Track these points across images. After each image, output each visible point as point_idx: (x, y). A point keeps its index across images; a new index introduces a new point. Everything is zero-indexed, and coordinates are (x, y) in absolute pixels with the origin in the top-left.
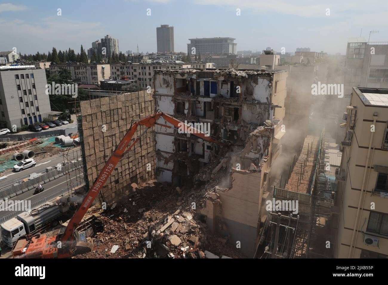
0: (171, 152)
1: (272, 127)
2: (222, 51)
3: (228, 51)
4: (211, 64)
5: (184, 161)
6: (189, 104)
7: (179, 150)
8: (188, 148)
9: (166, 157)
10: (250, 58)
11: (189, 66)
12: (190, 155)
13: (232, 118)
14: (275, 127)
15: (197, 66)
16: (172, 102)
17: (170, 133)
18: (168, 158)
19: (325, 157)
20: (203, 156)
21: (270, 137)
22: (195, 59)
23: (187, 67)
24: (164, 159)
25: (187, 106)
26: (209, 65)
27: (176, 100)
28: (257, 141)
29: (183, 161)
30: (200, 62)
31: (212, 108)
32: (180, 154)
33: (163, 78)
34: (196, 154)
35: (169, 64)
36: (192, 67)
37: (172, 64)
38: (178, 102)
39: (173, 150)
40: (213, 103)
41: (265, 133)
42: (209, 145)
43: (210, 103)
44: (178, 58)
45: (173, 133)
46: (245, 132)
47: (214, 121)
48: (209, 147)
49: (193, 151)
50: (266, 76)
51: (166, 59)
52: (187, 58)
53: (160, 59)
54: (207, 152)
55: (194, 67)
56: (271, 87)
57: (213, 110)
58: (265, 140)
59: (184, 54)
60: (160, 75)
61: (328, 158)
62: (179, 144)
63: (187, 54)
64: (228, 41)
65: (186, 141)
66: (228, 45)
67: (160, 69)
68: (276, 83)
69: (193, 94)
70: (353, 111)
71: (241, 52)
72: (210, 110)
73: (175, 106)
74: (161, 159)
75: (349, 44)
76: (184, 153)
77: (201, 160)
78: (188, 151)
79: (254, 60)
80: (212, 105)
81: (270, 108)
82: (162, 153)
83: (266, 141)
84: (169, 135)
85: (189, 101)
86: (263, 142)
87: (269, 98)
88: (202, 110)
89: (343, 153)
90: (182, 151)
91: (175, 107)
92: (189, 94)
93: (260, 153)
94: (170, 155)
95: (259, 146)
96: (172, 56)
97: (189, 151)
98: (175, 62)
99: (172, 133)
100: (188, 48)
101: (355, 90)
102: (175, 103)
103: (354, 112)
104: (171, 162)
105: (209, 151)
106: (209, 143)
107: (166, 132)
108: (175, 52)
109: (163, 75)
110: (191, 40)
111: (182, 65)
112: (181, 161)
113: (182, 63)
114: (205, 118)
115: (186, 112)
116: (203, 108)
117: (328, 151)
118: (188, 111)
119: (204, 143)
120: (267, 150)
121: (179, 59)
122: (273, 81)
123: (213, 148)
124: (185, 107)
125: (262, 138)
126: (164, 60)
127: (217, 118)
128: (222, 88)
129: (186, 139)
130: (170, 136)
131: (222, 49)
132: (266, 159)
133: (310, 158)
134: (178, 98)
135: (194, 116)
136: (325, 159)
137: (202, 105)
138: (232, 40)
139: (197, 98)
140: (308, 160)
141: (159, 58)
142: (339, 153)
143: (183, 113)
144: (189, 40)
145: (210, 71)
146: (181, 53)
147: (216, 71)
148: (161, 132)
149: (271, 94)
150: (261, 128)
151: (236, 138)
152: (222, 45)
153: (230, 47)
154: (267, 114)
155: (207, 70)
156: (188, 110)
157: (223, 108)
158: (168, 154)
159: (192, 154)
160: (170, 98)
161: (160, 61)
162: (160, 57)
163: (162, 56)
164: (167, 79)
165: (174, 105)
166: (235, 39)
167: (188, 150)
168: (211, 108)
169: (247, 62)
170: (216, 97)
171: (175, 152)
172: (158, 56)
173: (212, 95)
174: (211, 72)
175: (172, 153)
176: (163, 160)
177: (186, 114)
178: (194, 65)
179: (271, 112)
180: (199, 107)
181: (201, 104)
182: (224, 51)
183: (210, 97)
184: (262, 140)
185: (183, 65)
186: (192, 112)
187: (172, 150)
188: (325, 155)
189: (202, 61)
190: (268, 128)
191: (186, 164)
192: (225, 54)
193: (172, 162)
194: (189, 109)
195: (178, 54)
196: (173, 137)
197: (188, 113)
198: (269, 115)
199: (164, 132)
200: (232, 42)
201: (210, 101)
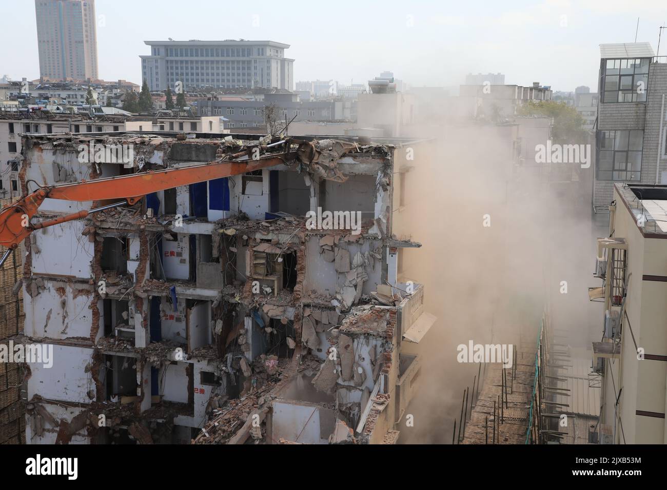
0: (82, 401)
1: (395, 305)
2: (249, 81)
3: (269, 81)
4: (215, 120)
5: (125, 427)
6: (143, 244)
7: (110, 393)
8: (139, 383)
9: (62, 420)
10: (334, 104)
11: (147, 126)
12: (145, 406)
13: (276, 282)
14: (403, 306)
15: (172, 124)
16: (86, 239)
17: (77, 338)
18: (69, 421)
19: (558, 391)
20: (188, 408)
21: (391, 337)
22: (166, 104)
23: (141, 127)
24: (58, 429)
25: (135, 248)
26: (211, 123)
27: (100, 232)
28: (353, 349)
29: (120, 429)
30: (182, 114)
31: (215, 253)
32: (113, 405)
33: (54, 162)
34: (165, 402)
35: (80, 119)
36: (157, 129)
37: (90, 118)
38: (106, 239)
39: (89, 394)
40: (216, 239)
41: (375, 324)
42: (209, 369)
43: (208, 238)
44: (109, 98)
45: (88, 336)
46: (317, 322)
47: (222, 292)
48: (207, 378)
49: (157, 394)
50: (373, 157)
51: (72, 100)
52: (141, 98)
53: (51, 100)
54: (202, 391)
55: (162, 128)
56: (388, 187)
57: (217, 260)
58: (376, 346)
59: (130, 86)
60: (42, 150)
61: (567, 395)
62: (109, 374)
63: (141, 88)
64: (269, 52)
65: (132, 361)
66: (268, 61)
67: (50, 131)
68: (402, 175)
69: (155, 213)
70: (616, 251)
71: (307, 84)
72: (210, 259)
73: (95, 250)
74: (44, 430)
75: (604, 62)
76: (125, 400)
77: (181, 420)
78: (139, 394)
79: (344, 108)
80: (215, 245)
81: (388, 249)
82: (50, 409)
83: (379, 349)
84: (75, 345)
85: (141, 233)
86: (369, 353)
87: (384, 221)
88: (183, 261)
89: (603, 376)
90: (120, 395)
91: (96, 255)
92: (141, 211)
93: (363, 388)
94: (77, 411)
95: (359, 365)
96: (90, 93)
97: (143, 393)
98: (99, 110)
99: (84, 339)
100: (144, 67)
101: (621, 192)
102: (96, 242)
103: (619, 255)
104: (79, 434)
105: (208, 388)
106: (209, 364)
107: (64, 337)
108: (102, 81)
109: (54, 153)
110: (152, 46)
111: (123, 122)
112: (117, 429)
113: (124, 115)
114: (195, 287)
115: (132, 267)
116: (186, 256)
117: (565, 372)
118: (139, 266)
119: (192, 365)
120: (382, 377)
121: (113, 101)
122: (392, 169)
123: (220, 378)
124: (128, 250)
125: (367, 338)
126: (63, 105)
127: (231, 283)
128: (243, 193)
129: (131, 355)
130: (78, 349)
131: (249, 75)
132: (382, 404)
133: (513, 395)
134: (105, 226)
135: (158, 279)
136: (558, 396)
137: (185, 244)
138: (279, 48)
139: (165, 223)
140: (506, 402)
141: (47, 98)
142: (591, 377)
143: (124, 272)
144: (147, 43)
145: (208, 141)
146: (119, 85)
147: (223, 141)
148: (46, 335)
149: (388, 207)
150: (364, 310)
151: (291, 343)
152: (249, 62)
153: (275, 67)
154: (379, 266)
155: (197, 137)
156: (138, 263)
157: (248, 254)
158: (70, 409)
159: (152, 405)
160: (80, 225)
161: (49, 108)
162: (52, 93)
163: (57, 93)
164: (66, 166)
165: (91, 248)
166: (288, 46)
167: (139, 391)
168: (211, 253)
169: (325, 113)
170: (227, 219)
171: (95, 400)
172: (42, 92)
173: (214, 215)
174: (208, 145)
175: (83, 405)
176: (53, 431)
177: (132, 275)
178: (163, 122)
179: (392, 261)
180: (176, 250)
181: (182, 241)
182: (256, 82)
183: (207, 221)
184: (368, 346)
185: (128, 121)
186: (153, 268)
187: (84, 395)
188: (556, 384)
189: (188, 111)
190: (383, 310)
191: (131, 437)
192: (258, 91)
193: (84, 436)
194: (141, 259)
195: (112, 87)
196: (89, 352)
197: (140, 271)
198: (385, 269)
199: (56, 337)
200: (279, 55)
201: (210, 233)
